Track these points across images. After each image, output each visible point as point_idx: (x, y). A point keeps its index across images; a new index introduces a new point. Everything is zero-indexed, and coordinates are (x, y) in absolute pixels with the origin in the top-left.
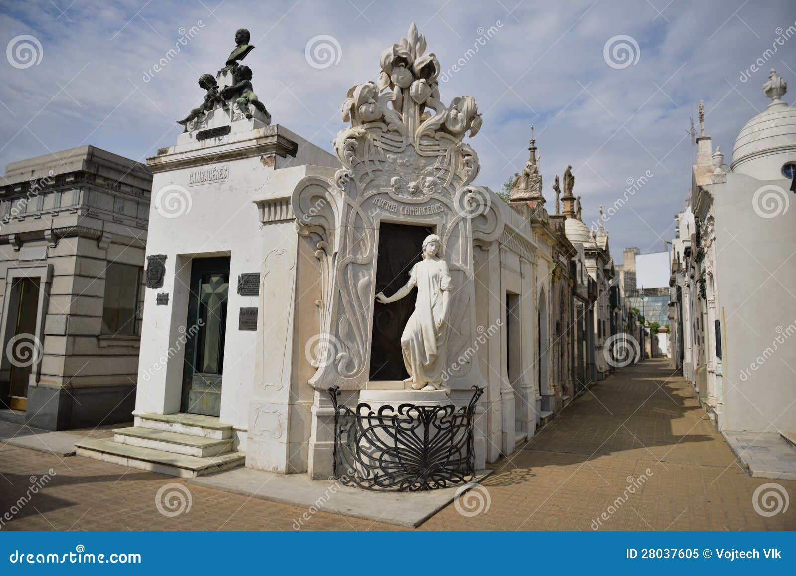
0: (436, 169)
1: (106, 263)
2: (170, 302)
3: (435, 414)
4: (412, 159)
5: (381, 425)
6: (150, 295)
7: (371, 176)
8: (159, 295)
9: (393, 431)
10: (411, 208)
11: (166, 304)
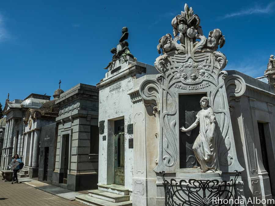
0: (204, 66)
1: (90, 126)
2: (107, 139)
3: (208, 184)
4: (191, 64)
5: (182, 189)
6: (101, 137)
7: (172, 75)
8: (103, 136)
9: (187, 192)
10: (193, 86)
11: (106, 140)
